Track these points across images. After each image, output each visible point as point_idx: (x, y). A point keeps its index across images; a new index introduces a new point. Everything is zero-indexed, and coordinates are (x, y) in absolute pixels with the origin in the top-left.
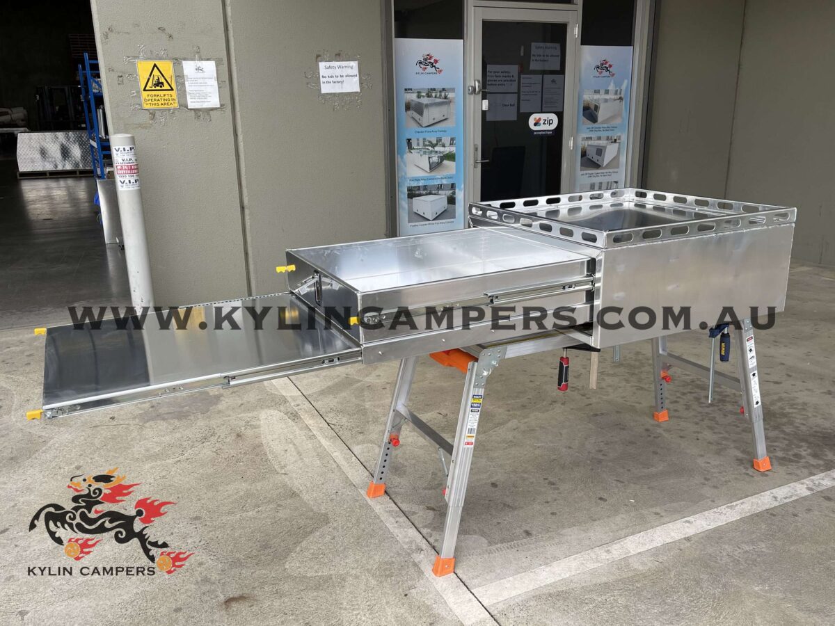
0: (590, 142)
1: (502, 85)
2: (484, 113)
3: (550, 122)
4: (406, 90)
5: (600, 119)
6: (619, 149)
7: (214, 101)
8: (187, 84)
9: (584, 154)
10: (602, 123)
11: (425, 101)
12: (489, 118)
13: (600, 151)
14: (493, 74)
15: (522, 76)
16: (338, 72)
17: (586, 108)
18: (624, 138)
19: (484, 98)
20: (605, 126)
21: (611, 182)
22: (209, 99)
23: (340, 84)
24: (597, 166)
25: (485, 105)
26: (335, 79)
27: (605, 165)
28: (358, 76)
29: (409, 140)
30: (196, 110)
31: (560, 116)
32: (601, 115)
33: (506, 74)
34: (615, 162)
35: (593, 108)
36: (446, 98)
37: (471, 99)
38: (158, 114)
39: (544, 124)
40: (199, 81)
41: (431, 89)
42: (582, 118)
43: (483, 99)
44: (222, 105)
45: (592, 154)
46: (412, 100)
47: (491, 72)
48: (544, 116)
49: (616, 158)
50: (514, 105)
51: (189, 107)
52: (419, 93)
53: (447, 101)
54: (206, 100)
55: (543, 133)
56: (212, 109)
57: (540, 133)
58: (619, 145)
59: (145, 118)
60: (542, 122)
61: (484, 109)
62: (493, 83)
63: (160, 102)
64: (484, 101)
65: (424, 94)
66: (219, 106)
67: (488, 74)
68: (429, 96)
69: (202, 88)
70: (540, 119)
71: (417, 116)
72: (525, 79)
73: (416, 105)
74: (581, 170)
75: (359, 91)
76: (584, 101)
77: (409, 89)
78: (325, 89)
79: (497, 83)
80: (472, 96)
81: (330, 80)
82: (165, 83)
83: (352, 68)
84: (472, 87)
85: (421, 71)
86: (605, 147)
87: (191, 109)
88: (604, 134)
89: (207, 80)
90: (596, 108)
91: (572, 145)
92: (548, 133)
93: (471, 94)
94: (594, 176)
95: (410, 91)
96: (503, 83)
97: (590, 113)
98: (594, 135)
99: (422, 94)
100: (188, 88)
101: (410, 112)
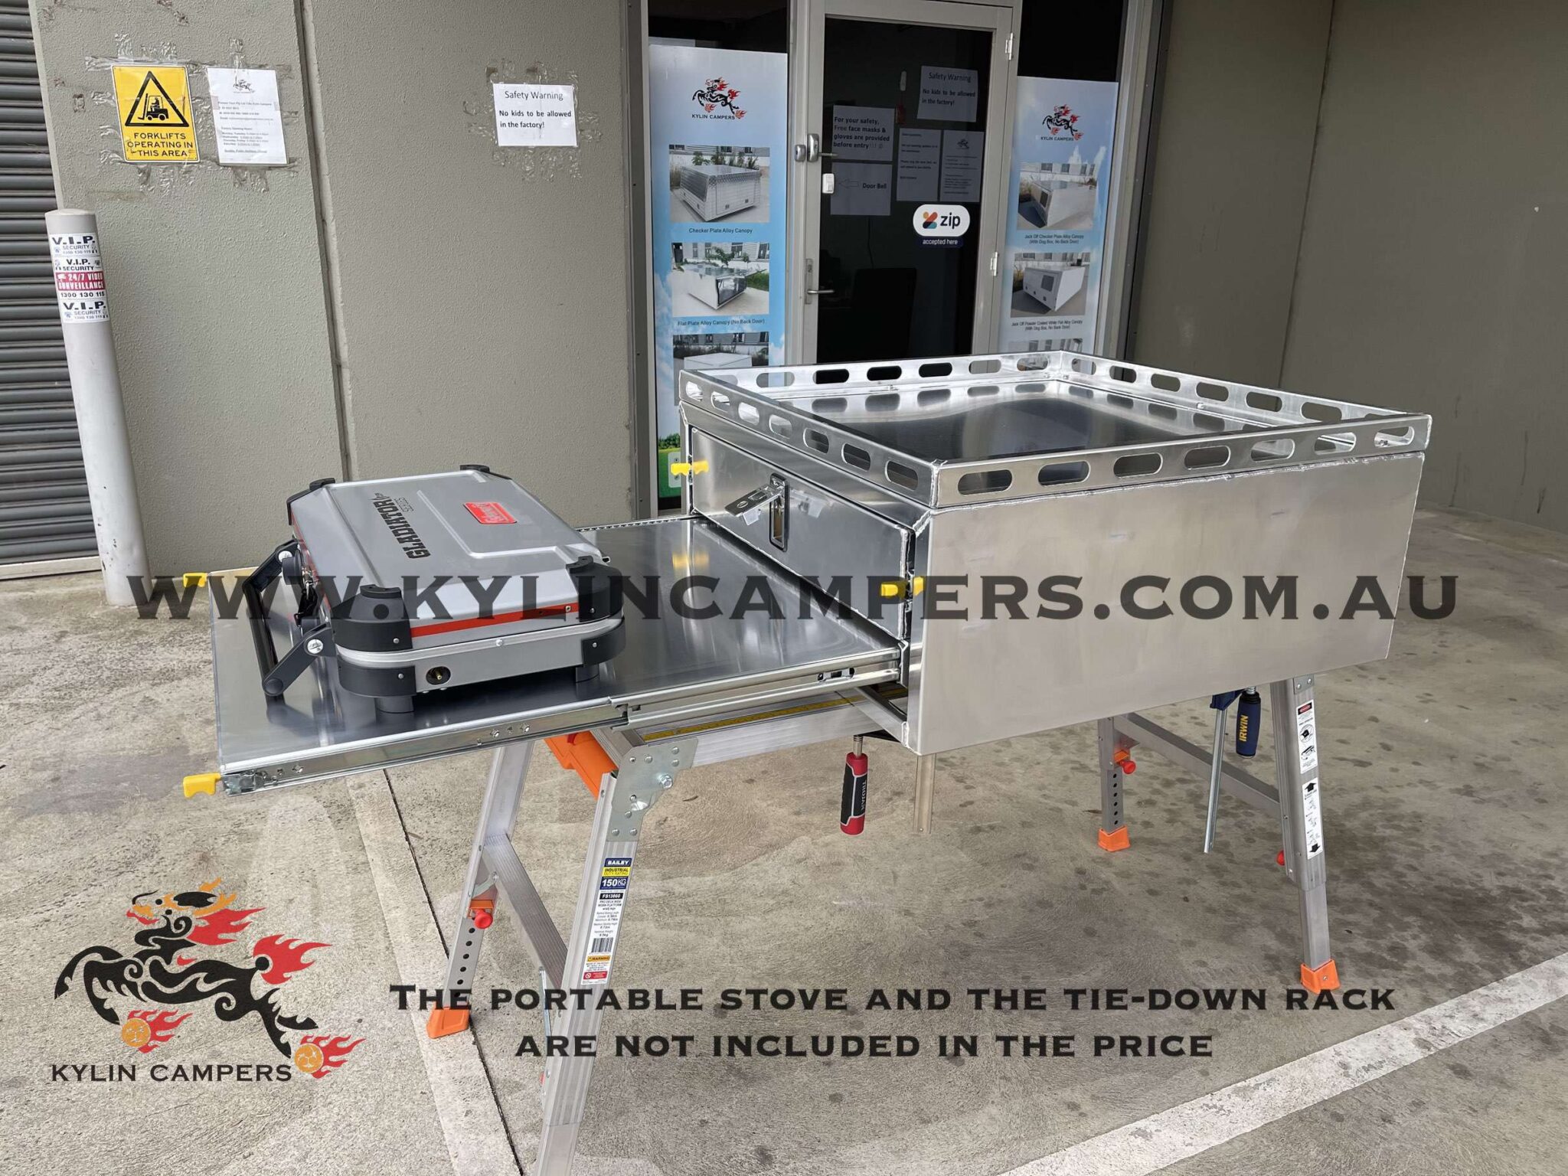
0: (1031, 264)
1: (862, 146)
2: (825, 199)
3: (954, 222)
4: (671, 147)
5: (1051, 219)
6: (1086, 277)
7: (272, 150)
8: (215, 112)
9: (1018, 286)
10: (1057, 226)
11: (709, 170)
12: (835, 210)
13: (1049, 281)
14: (843, 124)
15: (902, 130)
16: (532, 105)
17: (1025, 199)
18: (1095, 257)
19: (826, 170)
20: (1061, 233)
21: (1070, 341)
22: (263, 147)
23: (536, 129)
24: (1042, 308)
25: (828, 183)
26: (526, 119)
27: (1058, 305)
28: (573, 114)
29: (677, 246)
30: (235, 168)
31: (974, 210)
32: (1054, 212)
33: (872, 126)
34: (1077, 303)
35: (1038, 197)
36: (751, 166)
37: (800, 170)
38: (157, 173)
39: (942, 224)
40: (242, 109)
41: (722, 148)
42: (1017, 217)
43: (823, 173)
44: (290, 160)
45: (1033, 286)
46: (684, 169)
47: (840, 120)
48: (942, 210)
49: (1080, 296)
50: (884, 186)
51: (221, 162)
52: (698, 154)
53: (753, 173)
54: (256, 149)
55: (941, 242)
56: (271, 167)
57: (934, 242)
58: (1087, 271)
59: (131, 181)
60: (938, 221)
61: (825, 191)
62: (845, 141)
63: (160, 150)
64: (825, 175)
65: (708, 158)
66: (284, 162)
67: (835, 123)
68: (717, 161)
69: (249, 124)
70: (935, 215)
71: (693, 200)
72: (908, 136)
73: (691, 177)
74: (1012, 316)
75: (575, 144)
76: (1021, 184)
77: (678, 146)
78: (506, 138)
79: (853, 141)
80: (803, 166)
81: (516, 119)
82: (170, 110)
83: (561, 99)
84: (802, 146)
85: (702, 111)
86: (1059, 274)
87: (226, 166)
88: (1058, 249)
89: (257, 109)
90: (1045, 198)
91: (995, 268)
92: (951, 242)
93: (801, 160)
94: (1037, 329)
95: (680, 150)
96: (863, 142)
97: (1032, 207)
98: (1038, 250)
99: (705, 158)
100: (218, 123)
101: (679, 192)
